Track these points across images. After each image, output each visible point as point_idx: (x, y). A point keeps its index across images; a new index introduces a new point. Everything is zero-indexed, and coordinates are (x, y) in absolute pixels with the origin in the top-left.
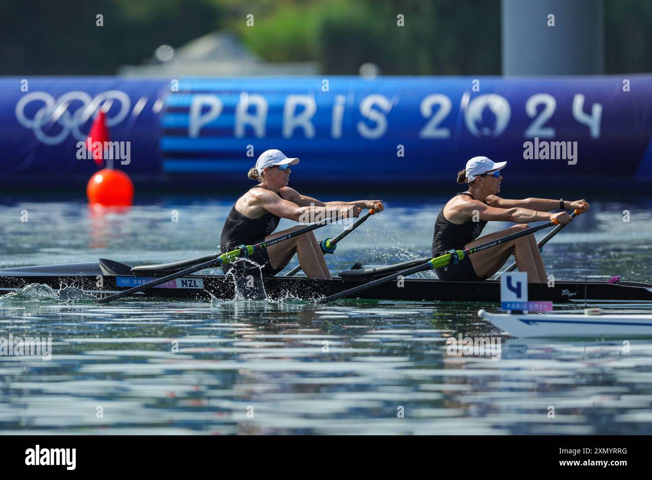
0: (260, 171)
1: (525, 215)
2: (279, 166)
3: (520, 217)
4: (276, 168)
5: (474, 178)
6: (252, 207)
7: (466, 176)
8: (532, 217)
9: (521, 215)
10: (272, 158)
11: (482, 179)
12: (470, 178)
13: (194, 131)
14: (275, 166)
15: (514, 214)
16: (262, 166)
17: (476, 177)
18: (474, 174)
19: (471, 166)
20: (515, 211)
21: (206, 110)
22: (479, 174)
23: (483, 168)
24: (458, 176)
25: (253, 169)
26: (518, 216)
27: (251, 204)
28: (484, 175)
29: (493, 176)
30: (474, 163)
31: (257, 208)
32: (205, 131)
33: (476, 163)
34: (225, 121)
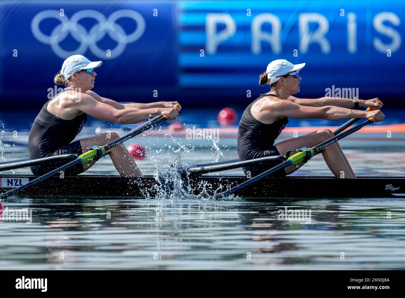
0: (67, 77)
1: (340, 113)
2: (87, 70)
3: (335, 115)
4: (84, 73)
5: (276, 80)
6: (68, 110)
7: (268, 78)
8: (347, 114)
9: (335, 112)
10: (78, 63)
11: (285, 80)
12: (272, 79)
13: (211, 47)
14: (83, 70)
15: (328, 112)
16: (68, 72)
17: (279, 78)
18: (277, 76)
19: (273, 68)
20: (328, 109)
21: (221, 28)
22: (281, 75)
23: (285, 69)
24: (259, 79)
25: (58, 75)
26: (333, 113)
27: (65, 106)
28: (286, 76)
29: (295, 76)
30: (276, 65)
31: (71, 111)
32: (222, 48)
33: (277, 65)
34: (241, 39)
